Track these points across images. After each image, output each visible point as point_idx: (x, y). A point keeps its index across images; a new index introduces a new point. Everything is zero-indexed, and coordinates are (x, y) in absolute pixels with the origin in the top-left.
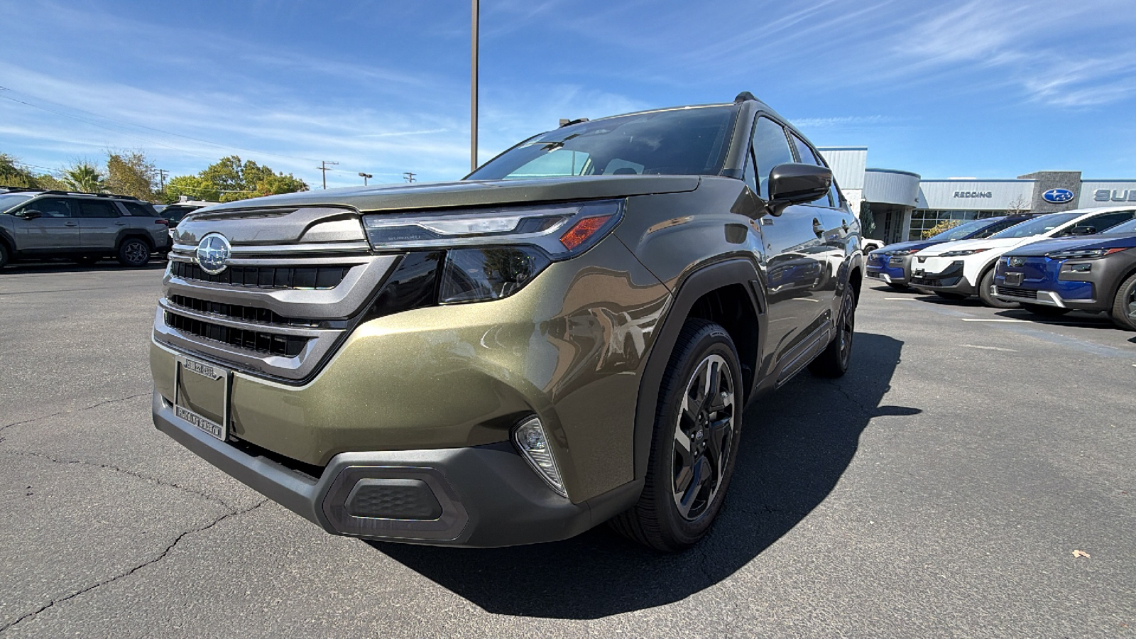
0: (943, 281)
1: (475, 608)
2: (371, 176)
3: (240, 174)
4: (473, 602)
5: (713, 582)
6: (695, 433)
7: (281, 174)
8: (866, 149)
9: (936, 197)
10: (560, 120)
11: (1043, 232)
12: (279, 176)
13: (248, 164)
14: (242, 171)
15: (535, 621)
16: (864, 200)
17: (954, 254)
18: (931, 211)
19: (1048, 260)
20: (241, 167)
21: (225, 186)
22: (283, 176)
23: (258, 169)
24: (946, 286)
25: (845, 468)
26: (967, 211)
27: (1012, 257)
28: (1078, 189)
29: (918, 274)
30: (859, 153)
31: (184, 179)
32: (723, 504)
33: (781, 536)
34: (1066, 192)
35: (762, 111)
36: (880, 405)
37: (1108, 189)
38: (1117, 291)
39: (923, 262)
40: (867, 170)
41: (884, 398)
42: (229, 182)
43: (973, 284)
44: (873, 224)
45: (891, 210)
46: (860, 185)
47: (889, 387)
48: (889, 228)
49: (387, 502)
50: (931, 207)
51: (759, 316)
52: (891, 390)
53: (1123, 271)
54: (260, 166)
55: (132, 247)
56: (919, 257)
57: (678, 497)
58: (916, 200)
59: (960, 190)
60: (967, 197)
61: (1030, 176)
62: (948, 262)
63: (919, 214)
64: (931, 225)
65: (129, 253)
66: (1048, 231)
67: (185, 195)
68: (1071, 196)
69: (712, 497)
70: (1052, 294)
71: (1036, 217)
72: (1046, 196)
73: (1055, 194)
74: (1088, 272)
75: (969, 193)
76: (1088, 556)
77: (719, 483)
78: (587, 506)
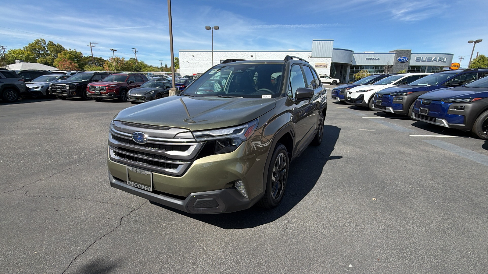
0: (357, 102)
1: (221, 229)
2: (116, 50)
3: (46, 48)
4: (220, 227)
5: (282, 215)
6: (276, 176)
7: (70, 49)
8: (333, 41)
9: (359, 61)
10: (206, 27)
11: (391, 83)
12: (69, 50)
13: (49, 43)
14: (47, 46)
15: (238, 230)
16: (332, 62)
17: (361, 91)
18: (357, 66)
19: (390, 96)
20: (46, 44)
21: (38, 54)
22: (71, 50)
23: (55, 45)
24: (358, 104)
25: (318, 179)
26: (371, 65)
27: (379, 94)
28: (410, 57)
29: (349, 99)
30: (330, 42)
31: (15, 51)
32: (284, 194)
33: (300, 201)
34: (406, 58)
35: (293, 64)
36: (331, 156)
37: (420, 57)
38: (410, 106)
39: (351, 94)
40: (334, 49)
41: (332, 153)
42: (41, 52)
43: (367, 103)
44: (335, 72)
45: (343, 65)
46: (331, 56)
47: (334, 148)
48: (342, 73)
49: (205, 204)
50: (357, 64)
51: (293, 139)
52: (334, 149)
53: (412, 100)
54: (56, 44)
55: (8, 93)
56: (349, 92)
57: (272, 194)
58: (352, 61)
59: (368, 57)
60: (371, 60)
61: (393, 51)
62: (359, 94)
63: (352, 67)
64: (357, 72)
65: (7, 96)
66: (392, 82)
67: (18, 59)
68: (407, 59)
69: (281, 192)
70: (390, 108)
71: (390, 76)
72: (399, 59)
73: (402, 59)
74: (401, 101)
75: (371, 58)
76: (376, 199)
77: (283, 188)
78: (253, 200)
